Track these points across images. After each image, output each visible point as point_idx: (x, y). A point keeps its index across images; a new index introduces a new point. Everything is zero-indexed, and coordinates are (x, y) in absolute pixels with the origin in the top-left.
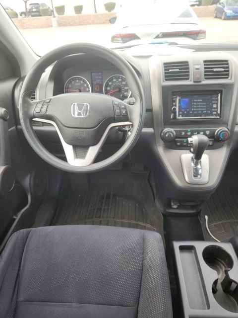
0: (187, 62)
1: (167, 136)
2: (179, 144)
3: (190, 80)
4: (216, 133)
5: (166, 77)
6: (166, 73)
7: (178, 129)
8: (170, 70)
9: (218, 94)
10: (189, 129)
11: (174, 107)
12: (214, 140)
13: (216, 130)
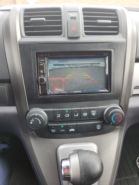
0: (59, 9)
1: (31, 123)
2: (53, 131)
3: (62, 35)
4: (105, 113)
5: (26, 29)
6: (25, 24)
7: (52, 109)
8: (31, 19)
9: (105, 57)
10: (67, 109)
11: (42, 77)
12: (103, 123)
13: (105, 109)
